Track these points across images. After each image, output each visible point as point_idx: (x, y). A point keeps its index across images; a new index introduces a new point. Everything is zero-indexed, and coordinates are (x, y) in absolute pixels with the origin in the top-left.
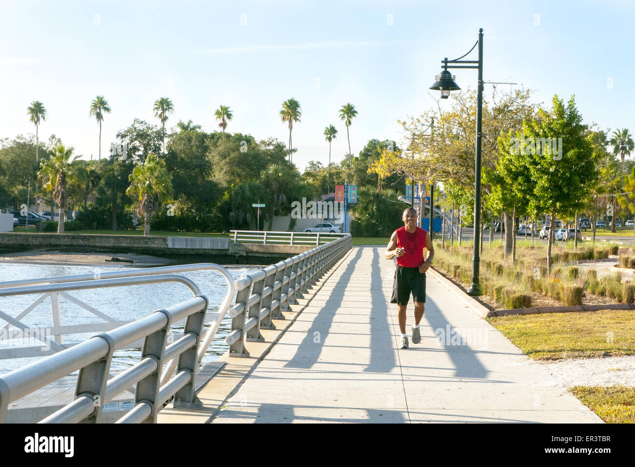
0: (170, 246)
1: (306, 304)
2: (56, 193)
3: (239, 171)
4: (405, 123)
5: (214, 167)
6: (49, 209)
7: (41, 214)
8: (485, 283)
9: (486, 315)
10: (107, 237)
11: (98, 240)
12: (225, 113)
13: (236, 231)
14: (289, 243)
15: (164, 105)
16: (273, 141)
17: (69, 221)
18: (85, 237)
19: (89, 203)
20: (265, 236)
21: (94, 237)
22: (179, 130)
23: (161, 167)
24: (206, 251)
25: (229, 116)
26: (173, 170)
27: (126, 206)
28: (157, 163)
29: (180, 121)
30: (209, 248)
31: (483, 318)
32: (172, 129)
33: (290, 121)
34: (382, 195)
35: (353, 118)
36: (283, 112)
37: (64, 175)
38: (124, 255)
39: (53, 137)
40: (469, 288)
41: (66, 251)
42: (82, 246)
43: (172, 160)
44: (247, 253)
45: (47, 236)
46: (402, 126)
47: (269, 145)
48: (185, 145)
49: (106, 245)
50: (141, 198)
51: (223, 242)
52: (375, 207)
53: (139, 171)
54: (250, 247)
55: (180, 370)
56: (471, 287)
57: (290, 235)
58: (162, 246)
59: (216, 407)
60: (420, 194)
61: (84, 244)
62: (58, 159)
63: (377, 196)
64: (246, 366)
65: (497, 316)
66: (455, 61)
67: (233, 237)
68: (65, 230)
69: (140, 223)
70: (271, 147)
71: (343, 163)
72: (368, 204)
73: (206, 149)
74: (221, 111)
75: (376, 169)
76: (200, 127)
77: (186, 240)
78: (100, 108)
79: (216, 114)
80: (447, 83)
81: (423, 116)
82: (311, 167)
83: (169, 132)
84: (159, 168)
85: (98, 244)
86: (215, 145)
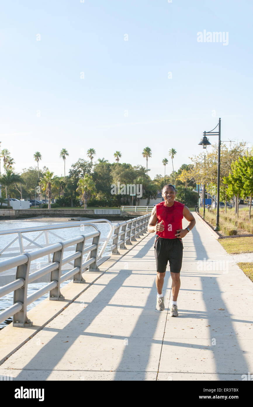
0: (95, 213)
1: (147, 235)
2: (47, 192)
3: (125, 180)
4: (192, 158)
5: (114, 178)
6: (44, 199)
7: (41, 201)
8: (221, 226)
9: (218, 238)
10: (69, 210)
11: (65, 211)
12: (118, 154)
13: (123, 206)
14: (146, 211)
15: (92, 151)
16: (139, 166)
17: (53, 203)
18: (60, 210)
19: (61, 195)
20: (135, 208)
21: (63, 210)
22: (98, 162)
23: (91, 179)
24: (111, 215)
25: (120, 156)
26: (96, 180)
27: (77, 196)
28: (89, 178)
29: (99, 158)
30: (112, 214)
31: (217, 240)
32: (95, 162)
33: (147, 157)
34: (187, 189)
35: (175, 155)
36: (143, 153)
37: (50, 184)
38: (76, 217)
39: (45, 167)
40: (215, 228)
41: (52, 217)
42: (58, 214)
43: (95, 176)
44: (128, 215)
45: (44, 210)
46: (191, 160)
47: (137, 168)
48: (101, 169)
49: (69, 213)
50: (83, 193)
51: (118, 211)
52: (184, 194)
53: (81, 181)
54: (129, 213)
55: (91, 257)
56: (216, 228)
57: (146, 207)
58: (92, 213)
59: (105, 271)
60: (202, 188)
61: (59, 213)
62: (47, 177)
63: (185, 189)
64: (118, 258)
65: (222, 238)
66: (209, 132)
67: (122, 209)
68: (51, 207)
69: (83, 204)
70: (139, 169)
71: (171, 175)
72: (181, 193)
73: (110, 171)
74: (116, 153)
75: (180, 179)
76: (108, 161)
77: (102, 211)
78: (64, 154)
79: (114, 155)
80: (205, 142)
81: (200, 155)
82: (157, 177)
83: (94, 164)
84: (90, 180)
85: (65, 213)
86: (114, 169)
